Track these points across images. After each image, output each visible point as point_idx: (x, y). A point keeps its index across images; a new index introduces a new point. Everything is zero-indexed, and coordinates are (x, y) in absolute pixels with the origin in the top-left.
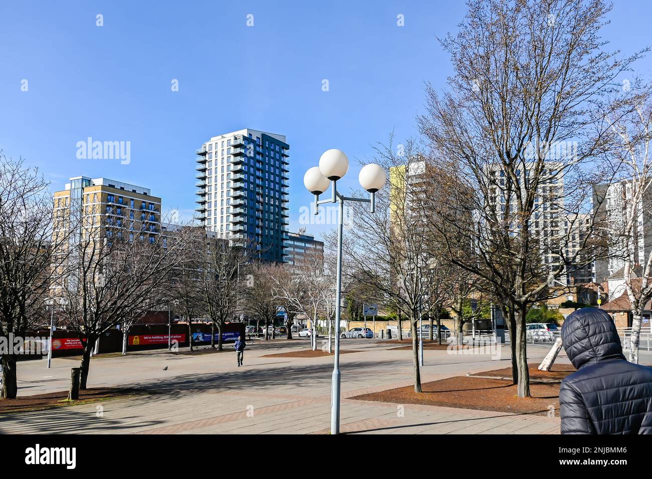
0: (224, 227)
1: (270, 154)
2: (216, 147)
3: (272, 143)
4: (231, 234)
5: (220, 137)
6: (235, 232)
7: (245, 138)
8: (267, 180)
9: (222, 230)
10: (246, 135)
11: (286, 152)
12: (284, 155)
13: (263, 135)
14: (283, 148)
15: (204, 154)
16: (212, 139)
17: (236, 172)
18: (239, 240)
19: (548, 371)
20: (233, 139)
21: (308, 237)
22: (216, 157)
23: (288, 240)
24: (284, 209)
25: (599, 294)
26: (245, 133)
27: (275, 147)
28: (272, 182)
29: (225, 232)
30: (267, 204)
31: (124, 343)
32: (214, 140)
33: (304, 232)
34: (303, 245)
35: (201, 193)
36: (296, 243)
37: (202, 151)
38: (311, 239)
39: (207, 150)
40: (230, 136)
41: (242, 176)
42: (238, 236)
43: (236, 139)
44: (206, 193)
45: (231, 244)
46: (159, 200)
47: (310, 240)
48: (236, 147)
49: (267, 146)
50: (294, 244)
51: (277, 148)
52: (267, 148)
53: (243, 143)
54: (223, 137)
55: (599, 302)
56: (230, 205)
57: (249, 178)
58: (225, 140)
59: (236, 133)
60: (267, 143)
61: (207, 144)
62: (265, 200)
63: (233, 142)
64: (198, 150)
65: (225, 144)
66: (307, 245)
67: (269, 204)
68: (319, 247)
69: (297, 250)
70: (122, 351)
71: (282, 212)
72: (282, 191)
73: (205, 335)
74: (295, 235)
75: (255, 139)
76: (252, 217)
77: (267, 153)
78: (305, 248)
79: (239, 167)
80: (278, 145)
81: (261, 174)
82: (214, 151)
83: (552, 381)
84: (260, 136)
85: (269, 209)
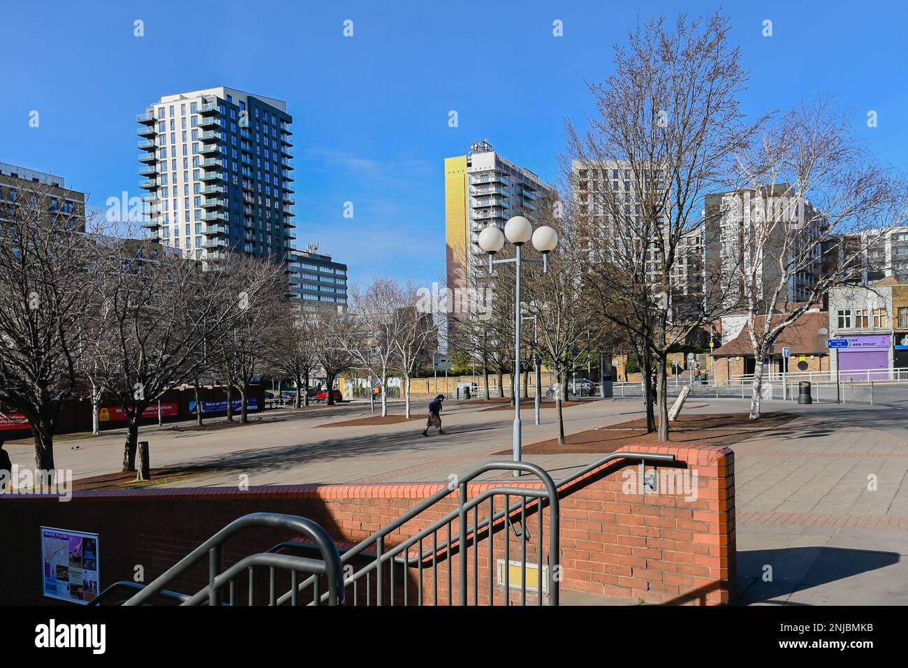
0: (193, 241)
1: (261, 128)
2: (172, 113)
3: (265, 111)
4: (205, 253)
5: (177, 97)
6: (211, 250)
7: (220, 101)
8: (259, 169)
9: (188, 245)
10: (222, 97)
11: (287, 127)
12: (284, 132)
13: (249, 98)
14: (282, 121)
15: (151, 123)
16: (164, 99)
17: (207, 155)
18: (217, 262)
19: (675, 421)
20: (199, 101)
21: (321, 256)
22: (173, 128)
23: (295, 262)
24: (287, 215)
25: (712, 335)
26: (219, 92)
27: (270, 119)
28: (268, 172)
29: (193, 247)
30: (260, 207)
31: (94, 418)
32: (167, 101)
33: (316, 249)
34: (315, 268)
35: (148, 185)
36: (305, 266)
37: (148, 118)
38: (327, 260)
39: (156, 117)
40: (194, 96)
41: (219, 162)
42: (216, 255)
43: (205, 101)
44: (158, 186)
45: (205, 267)
46: (81, 196)
47: (325, 261)
48: (206, 114)
49: (257, 116)
50: (301, 268)
51: (273, 120)
52: (257, 120)
53: (218, 109)
54: (183, 98)
55: (712, 345)
56: (201, 207)
57: (230, 165)
58: (188, 103)
59: (205, 92)
60: (257, 111)
61: (156, 107)
62: (257, 200)
63: (200, 107)
64: (138, 116)
65: (188, 109)
66: (322, 269)
67: (263, 206)
68: (339, 272)
69: (306, 277)
70: (93, 430)
71: (285, 220)
72: (283, 187)
73: (207, 404)
74: (302, 254)
75: (238, 104)
76: (237, 226)
77: (258, 128)
78: (319, 275)
79: (213, 147)
80: (275, 116)
81: (248, 159)
82: (167, 119)
83: (680, 429)
84: (245, 100)
85: (264, 214)
